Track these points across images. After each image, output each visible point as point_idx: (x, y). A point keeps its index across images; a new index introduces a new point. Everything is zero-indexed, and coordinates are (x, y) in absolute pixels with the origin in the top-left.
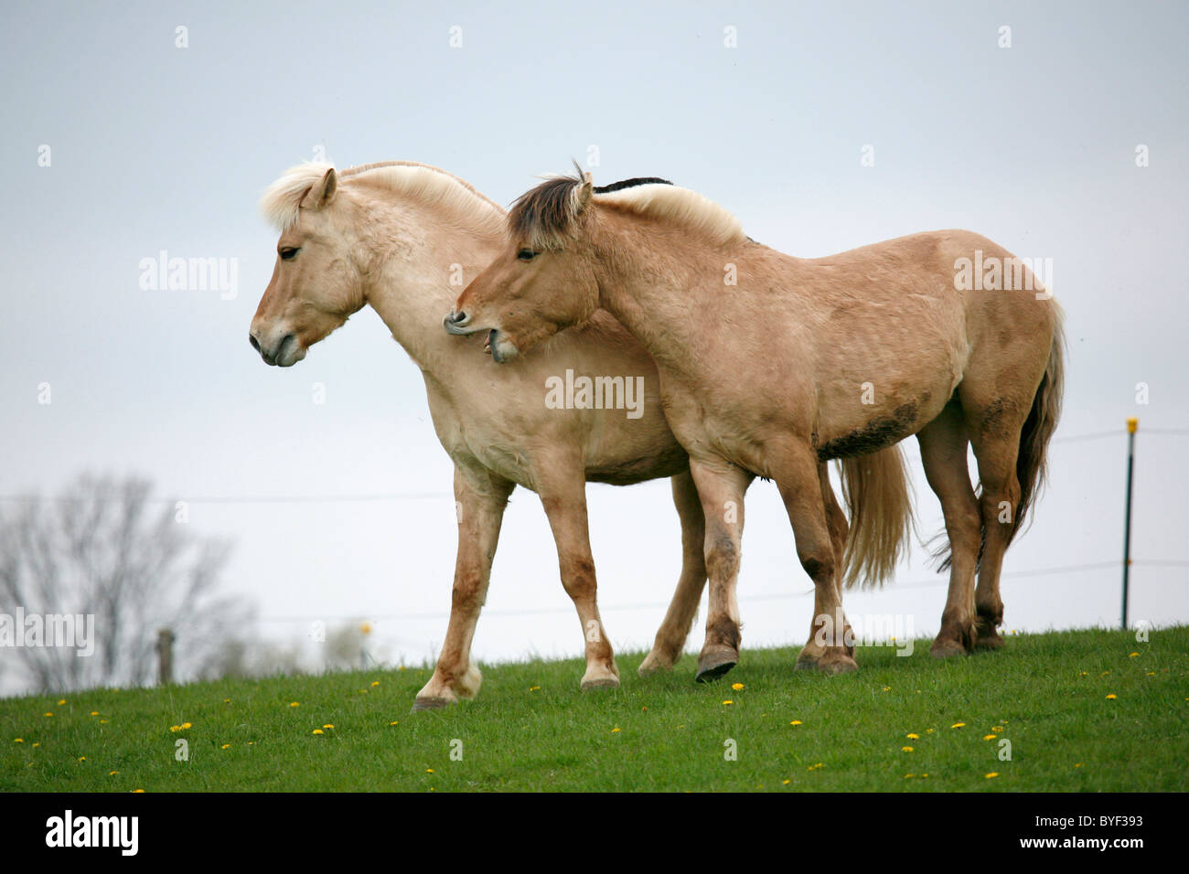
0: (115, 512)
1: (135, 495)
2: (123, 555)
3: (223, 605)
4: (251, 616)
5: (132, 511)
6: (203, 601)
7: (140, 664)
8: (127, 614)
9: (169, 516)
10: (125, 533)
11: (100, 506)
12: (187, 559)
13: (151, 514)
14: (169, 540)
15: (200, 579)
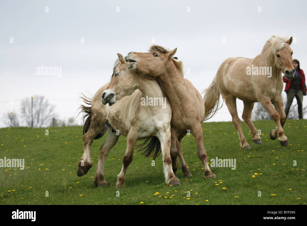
0: (39, 101)
1: (42, 98)
2: (40, 107)
3: (54, 114)
4: (58, 116)
5: (42, 101)
6: (51, 114)
7: (42, 122)
8: (41, 115)
9: (47, 102)
10: (40, 104)
11: (37, 99)
12: (49, 108)
13: (44, 101)
14: (47, 105)
15: (51, 111)
